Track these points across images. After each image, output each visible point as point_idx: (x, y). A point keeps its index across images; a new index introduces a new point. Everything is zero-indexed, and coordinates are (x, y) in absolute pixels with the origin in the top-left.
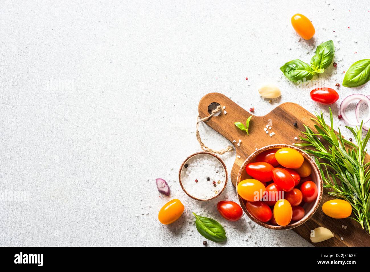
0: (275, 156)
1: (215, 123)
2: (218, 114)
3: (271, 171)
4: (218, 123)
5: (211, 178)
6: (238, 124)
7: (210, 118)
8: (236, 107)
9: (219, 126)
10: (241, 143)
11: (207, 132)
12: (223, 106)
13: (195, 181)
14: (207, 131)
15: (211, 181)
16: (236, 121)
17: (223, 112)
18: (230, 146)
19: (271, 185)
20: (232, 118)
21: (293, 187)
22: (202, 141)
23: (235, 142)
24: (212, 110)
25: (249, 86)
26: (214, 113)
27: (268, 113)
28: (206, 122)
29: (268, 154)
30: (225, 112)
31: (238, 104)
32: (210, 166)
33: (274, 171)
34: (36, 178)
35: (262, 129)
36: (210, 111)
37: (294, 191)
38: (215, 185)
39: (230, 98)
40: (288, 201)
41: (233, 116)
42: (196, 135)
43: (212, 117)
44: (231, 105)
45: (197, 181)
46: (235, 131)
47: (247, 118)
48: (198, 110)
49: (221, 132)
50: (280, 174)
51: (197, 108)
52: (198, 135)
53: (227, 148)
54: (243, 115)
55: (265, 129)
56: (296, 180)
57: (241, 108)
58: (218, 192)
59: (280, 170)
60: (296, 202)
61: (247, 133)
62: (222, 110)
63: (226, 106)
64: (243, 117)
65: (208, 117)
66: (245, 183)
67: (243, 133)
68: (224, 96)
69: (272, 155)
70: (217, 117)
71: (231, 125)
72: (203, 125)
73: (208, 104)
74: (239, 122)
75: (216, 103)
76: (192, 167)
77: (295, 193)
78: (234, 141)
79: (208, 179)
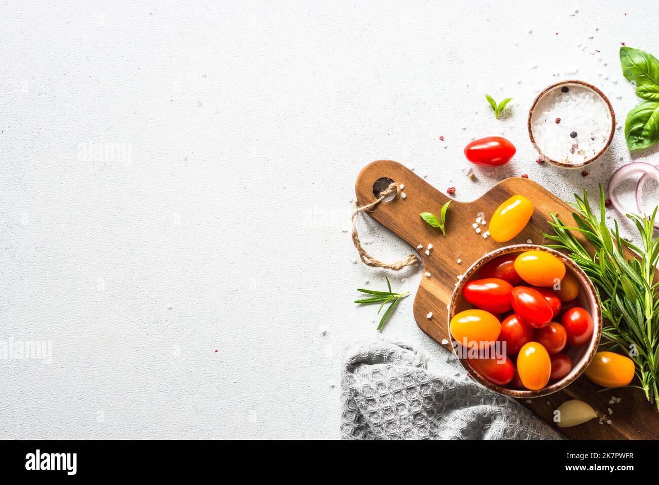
0: (514, 267)
1: (385, 213)
2: (390, 199)
3: (508, 292)
4: (390, 213)
6: (427, 216)
7: (376, 206)
8: (422, 185)
9: (393, 220)
10: (431, 250)
11: (370, 231)
12: (400, 184)
14: (372, 230)
16: (423, 211)
17: (400, 194)
18: (412, 256)
19: (510, 317)
20: (416, 205)
21: (550, 320)
22: (363, 247)
23: (421, 249)
24: (380, 192)
25: (446, 148)
26: (383, 197)
27: (480, 196)
28: (369, 212)
29: (501, 263)
30: (404, 195)
31: (426, 180)
33: (514, 292)
34: (67, 313)
35: (470, 225)
36: (376, 193)
37: (552, 327)
39: (413, 170)
40: (542, 344)
41: (417, 202)
42: (352, 236)
43: (381, 204)
44: (415, 182)
46: (421, 228)
47: (442, 204)
48: (355, 191)
49: (396, 230)
50: (526, 298)
51: (354, 188)
52: (355, 235)
53: (408, 258)
54: (435, 200)
55: (475, 226)
56: (554, 308)
57: (431, 187)
59: (526, 290)
60: (556, 346)
61: (442, 233)
62: (398, 190)
63: (405, 184)
64: (435, 204)
65: (373, 204)
66: (464, 317)
67: (434, 232)
68: (402, 166)
69: (509, 265)
70: (390, 203)
71: (414, 218)
72: (365, 218)
73: (374, 180)
74: (429, 212)
75: (387, 178)
77: (554, 330)
78: (420, 246)
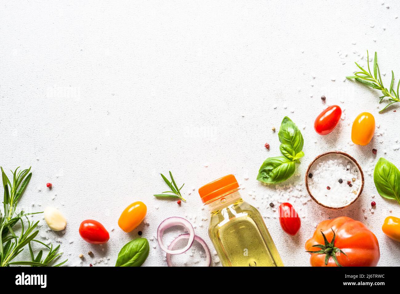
5: (343, 179)
13: (326, 189)
15: (345, 182)
32: (336, 166)
38: (351, 185)
45: (329, 188)
58: (356, 191)
76: (317, 175)
79: (341, 181)
